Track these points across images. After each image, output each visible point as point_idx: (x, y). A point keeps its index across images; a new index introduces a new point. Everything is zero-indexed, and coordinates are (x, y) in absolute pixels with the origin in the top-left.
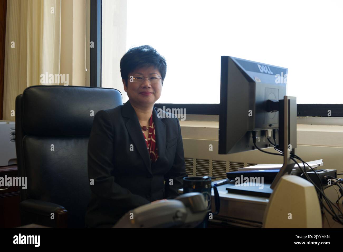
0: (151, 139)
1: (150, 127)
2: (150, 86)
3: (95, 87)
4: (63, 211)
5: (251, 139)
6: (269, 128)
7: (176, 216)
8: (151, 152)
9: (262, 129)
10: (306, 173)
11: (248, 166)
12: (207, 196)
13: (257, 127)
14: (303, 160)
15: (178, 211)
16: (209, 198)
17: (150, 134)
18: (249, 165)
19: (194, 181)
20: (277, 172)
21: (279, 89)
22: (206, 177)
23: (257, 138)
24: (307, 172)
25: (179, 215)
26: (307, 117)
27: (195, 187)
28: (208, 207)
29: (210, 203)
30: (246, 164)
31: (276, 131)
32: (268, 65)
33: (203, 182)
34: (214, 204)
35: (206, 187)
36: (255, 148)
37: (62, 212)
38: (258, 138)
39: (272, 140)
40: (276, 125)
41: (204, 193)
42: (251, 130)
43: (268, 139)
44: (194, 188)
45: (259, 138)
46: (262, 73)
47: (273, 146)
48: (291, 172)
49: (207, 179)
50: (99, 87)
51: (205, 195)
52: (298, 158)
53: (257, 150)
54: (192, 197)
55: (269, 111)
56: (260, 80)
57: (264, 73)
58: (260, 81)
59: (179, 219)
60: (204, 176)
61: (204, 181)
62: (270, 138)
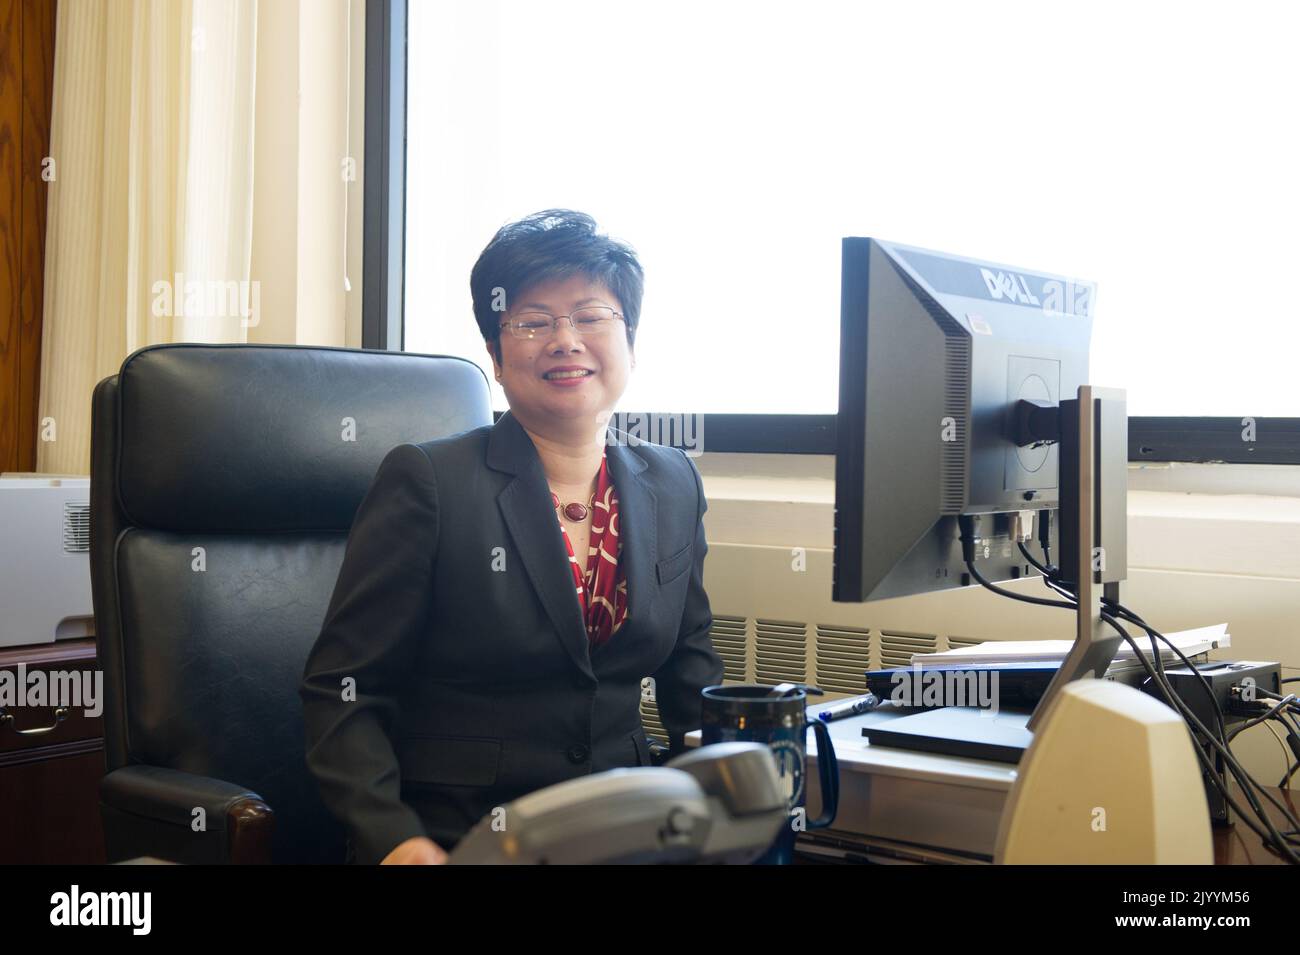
0: (599, 552)
1: (598, 504)
2: (582, 348)
3: (381, 351)
4: (256, 810)
5: (957, 546)
6: (1023, 507)
7: (669, 830)
8: (595, 599)
9: (996, 509)
10: (1161, 675)
11: (952, 647)
12: (789, 756)
13: (977, 500)
14: (1149, 626)
15: (677, 810)
16: (797, 765)
17: (599, 531)
18: (955, 642)
19: (743, 700)
20: (1053, 671)
21: (1060, 362)
22: (785, 687)
23: (976, 542)
24: (1165, 672)
25: (681, 823)
26: (1173, 464)
27: (746, 723)
28: (792, 798)
29: (802, 782)
30: (942, 641)
31: (1051, 516)
32: (1022, 272)
33: (777, 705)
34: (815, 788)
35: (788, 722)
36: (972, 578)
37: (250, 814)
38: (983, 544)
39: (1036, 551)
40: (1049, 494)
41: (776, 745)
42: (956, 513)
43: (1020, 545)
44: (742, 726)
45: (986, 542)
46: (997, 300)
47: (1039, 574)
48: (1105, 670)
49: (790, 693)
50: (397, 349)
51: (780, 753)
52: (1131, 617)
53: (980, 585)
54: (730, 759)
55: (1021, 443)
56: (988, 326)
57: (1005, 299)
58: (989, 332)
59: (683, 840)
60: (778, 684)
61: (778, 699)
62: (1027, 541)
